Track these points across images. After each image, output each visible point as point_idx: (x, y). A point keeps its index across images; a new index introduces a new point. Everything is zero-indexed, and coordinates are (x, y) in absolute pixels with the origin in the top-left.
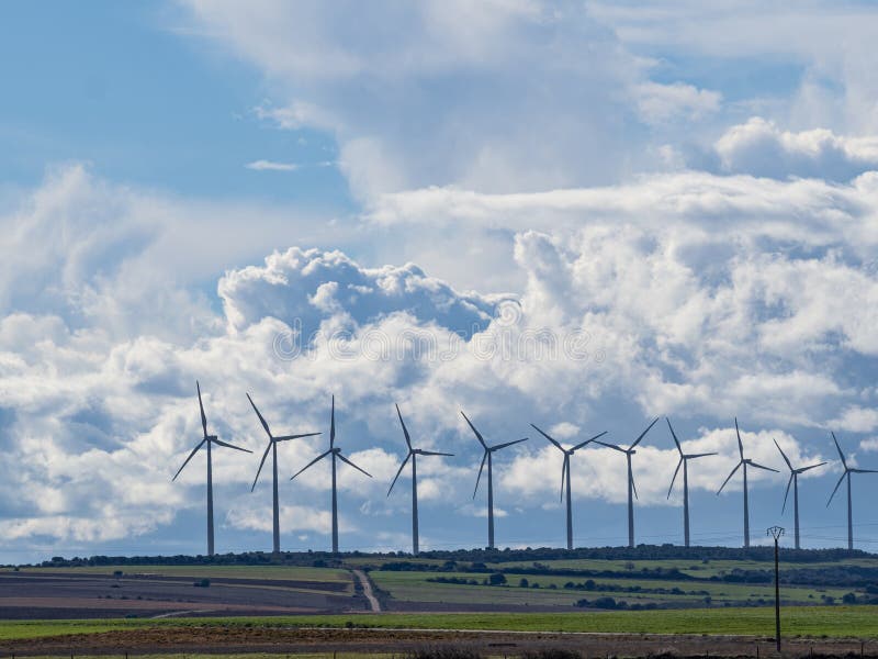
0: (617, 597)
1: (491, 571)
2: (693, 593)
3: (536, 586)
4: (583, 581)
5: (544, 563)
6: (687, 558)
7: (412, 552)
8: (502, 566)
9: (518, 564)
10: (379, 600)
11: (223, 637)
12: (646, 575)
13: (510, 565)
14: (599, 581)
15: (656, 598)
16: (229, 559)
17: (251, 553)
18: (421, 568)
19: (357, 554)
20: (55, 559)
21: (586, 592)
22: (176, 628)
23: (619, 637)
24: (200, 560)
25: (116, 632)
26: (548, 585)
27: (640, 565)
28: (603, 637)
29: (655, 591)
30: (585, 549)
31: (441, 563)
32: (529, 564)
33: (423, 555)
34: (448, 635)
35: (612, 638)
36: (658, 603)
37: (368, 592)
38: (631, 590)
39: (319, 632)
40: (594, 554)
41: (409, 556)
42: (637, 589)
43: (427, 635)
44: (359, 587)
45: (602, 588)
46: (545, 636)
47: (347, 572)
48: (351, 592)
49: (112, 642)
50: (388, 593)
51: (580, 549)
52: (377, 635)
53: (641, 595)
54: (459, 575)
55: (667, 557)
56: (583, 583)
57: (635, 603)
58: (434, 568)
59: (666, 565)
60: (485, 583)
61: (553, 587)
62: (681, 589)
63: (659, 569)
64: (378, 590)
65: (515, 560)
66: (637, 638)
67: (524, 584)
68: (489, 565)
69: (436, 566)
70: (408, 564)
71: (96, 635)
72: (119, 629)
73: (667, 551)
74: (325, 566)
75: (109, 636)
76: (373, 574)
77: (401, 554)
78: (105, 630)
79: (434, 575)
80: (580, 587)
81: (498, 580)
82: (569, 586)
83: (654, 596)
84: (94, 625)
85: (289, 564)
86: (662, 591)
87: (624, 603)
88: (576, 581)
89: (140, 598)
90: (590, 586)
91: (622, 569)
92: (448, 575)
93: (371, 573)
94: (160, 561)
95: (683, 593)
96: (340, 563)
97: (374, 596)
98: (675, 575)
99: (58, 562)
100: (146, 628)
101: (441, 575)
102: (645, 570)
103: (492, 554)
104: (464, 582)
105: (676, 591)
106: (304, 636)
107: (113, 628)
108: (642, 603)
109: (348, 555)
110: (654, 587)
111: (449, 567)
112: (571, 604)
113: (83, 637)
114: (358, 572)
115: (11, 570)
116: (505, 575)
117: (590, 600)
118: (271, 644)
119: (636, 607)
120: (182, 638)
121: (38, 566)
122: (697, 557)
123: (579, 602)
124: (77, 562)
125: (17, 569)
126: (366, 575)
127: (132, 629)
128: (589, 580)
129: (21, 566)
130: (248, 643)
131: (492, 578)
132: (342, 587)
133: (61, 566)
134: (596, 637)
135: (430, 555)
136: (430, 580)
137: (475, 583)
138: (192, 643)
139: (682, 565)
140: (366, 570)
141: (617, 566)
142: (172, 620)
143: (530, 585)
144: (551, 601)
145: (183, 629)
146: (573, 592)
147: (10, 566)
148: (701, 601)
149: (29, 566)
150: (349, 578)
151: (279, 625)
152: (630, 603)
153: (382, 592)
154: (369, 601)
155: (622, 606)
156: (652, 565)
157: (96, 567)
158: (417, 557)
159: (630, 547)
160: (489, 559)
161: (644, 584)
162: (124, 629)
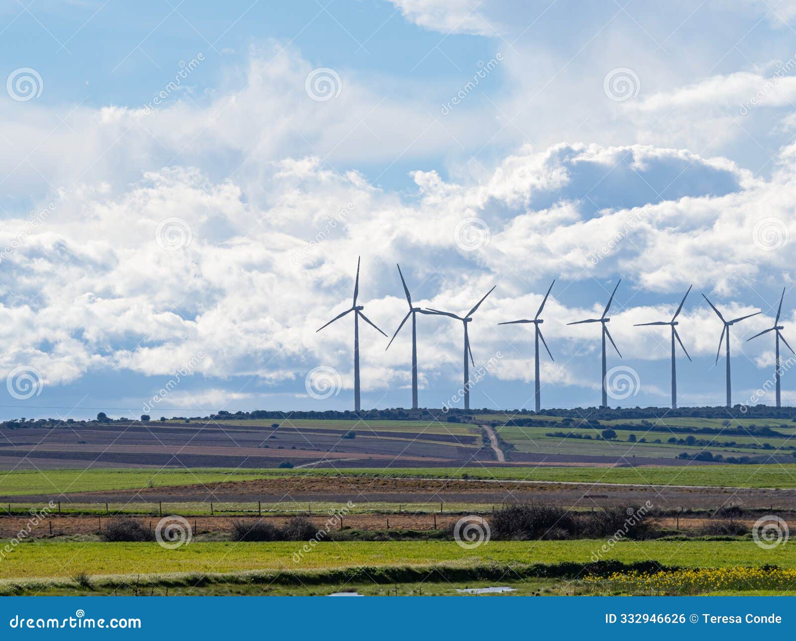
0: (715, 452)
1: (603, 427)
2: (782, 448)
3: (643, 441)
4: (684, 436)
5: (650, 421)
6: (778, 416)
7: (534, 411)
8: (613, 422)
9: (627, 422)
10: (504, 452)
11: (353, 486)
12: (740, 432)
13: (621, 422)
14: (698, 437)
15: (749, 453)
16: (373, 415)
17: (392, 409)
18: (541, 424)
19: (486, 411)
20: (221, 413)
21: (688, 447)
22: (313, 478)
23: (702, 490)
24: (347, 415)
25: (261, 480)
26: (654, 440)
27: (735, 423)
28: (688, 490)
29: (748, 447)
30: (688, 408)
31: (559, 419)
32: (637, 422)
33: (544, 412)
34: (552, 487)
35: (696, 491)
36: (751, 456)
37: (494, 446)
38: (727, 445)
39: (438, 482)
40: (696, 413)
41: (532, 413)
42: (732, 444)
43: (533, 486)
44: (486, 440)
45: (702, 443)
46: (636, 489)
47: (476, 427)
48: (479, 445)
49: (257, 490)
50: (512, 446)
51: (684, 408)
52: (489, 486)
53: (736, 449)
54: (574, 431)
55: (760, 416)
56: (684, 439)
57: (730, 456)
58: (553, 424)
59: (759, 423)
60: (598, 438)
61: (658, 441)
62: (771, 444)
63: (752, 427)
64: (503, 443)
65: (626, 418)
66: (716, 492)
67: (633, 439)
68: (603, 422)
69: (555, 422)
70: (530, 420)
71: (244, 482)
72: (264, 477)
73: (760, 411)
74: (458, 421)
75: (255, 484)
76: (499, 429)
77: (525, 412)
78: (252, 478)
79: (553, 430)
80: (681, 442)
81: (609, 435)
82: (672, 441)
83: (747, 450)
84: (243, 474)
85: (426, 419)
86: (754, 446)
87: (721, 456)
88: (678, 436)
89: (294, 448)
90: (691, 442)
91: (719, 426)
92: (565, 431)
93: (496, 428)
94: (313, 415)
95: (774, 448)
96: (470, 418)
97: (499, 447)
98: (766, 432)
99: (224, 415)
100: (287, 477)
101: (559, 430)
102: (740, 427)
103: (605, 412)
104: (579, 437)
105: (767, 447)
106: (424, 486)
107: (259, 477)
108: (736, 456)
109: (478, 412)
110: (747, 443)
111: (566, 424)
112: (674, 457)
113: (232, 484)
114: (486, 427)
115: (182, 422)
116: (615, 431)
117: (690, 453)
118: (395, 493)
119: (732, 461)
120: (318, 486)
121: (206, 418)
122: (786, 416)
123: (681, 455)
124: (240, 416)
125: (188, 421)
126: (493, 430)
127: (275, 478)
128: (690, 436)
129: (192, 419)
130: (375, 492)
131: (604, 433)
132: (471, 440)
133: (225, 419)
134: (681, 490)
135: (551, 413)
136: (549, 435)
137: (589, 438)
138: (327, 491)
139: (773, 424)
140: (493, 425)
141: (717, 423)
142: (312, 469)
143: (638, 440)
144: (656, 454)
145: (319, 478)
146: (676, 446)
147: (182, 419)
148: (788, 455)
149: (199, 418)
150: (478, 432)
151: (404, 476)
152: (726, 456)
153: (506, 444)
154: (495, 452)
155: (718, 460)
156: (746, 423)
157: (257, 420)
158: (538, 414)
159: (728, 407)
160: (602, 417)
161: (739, 440)
162: (268, 477)
